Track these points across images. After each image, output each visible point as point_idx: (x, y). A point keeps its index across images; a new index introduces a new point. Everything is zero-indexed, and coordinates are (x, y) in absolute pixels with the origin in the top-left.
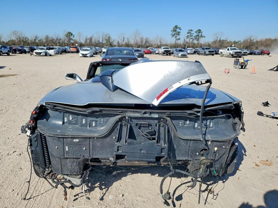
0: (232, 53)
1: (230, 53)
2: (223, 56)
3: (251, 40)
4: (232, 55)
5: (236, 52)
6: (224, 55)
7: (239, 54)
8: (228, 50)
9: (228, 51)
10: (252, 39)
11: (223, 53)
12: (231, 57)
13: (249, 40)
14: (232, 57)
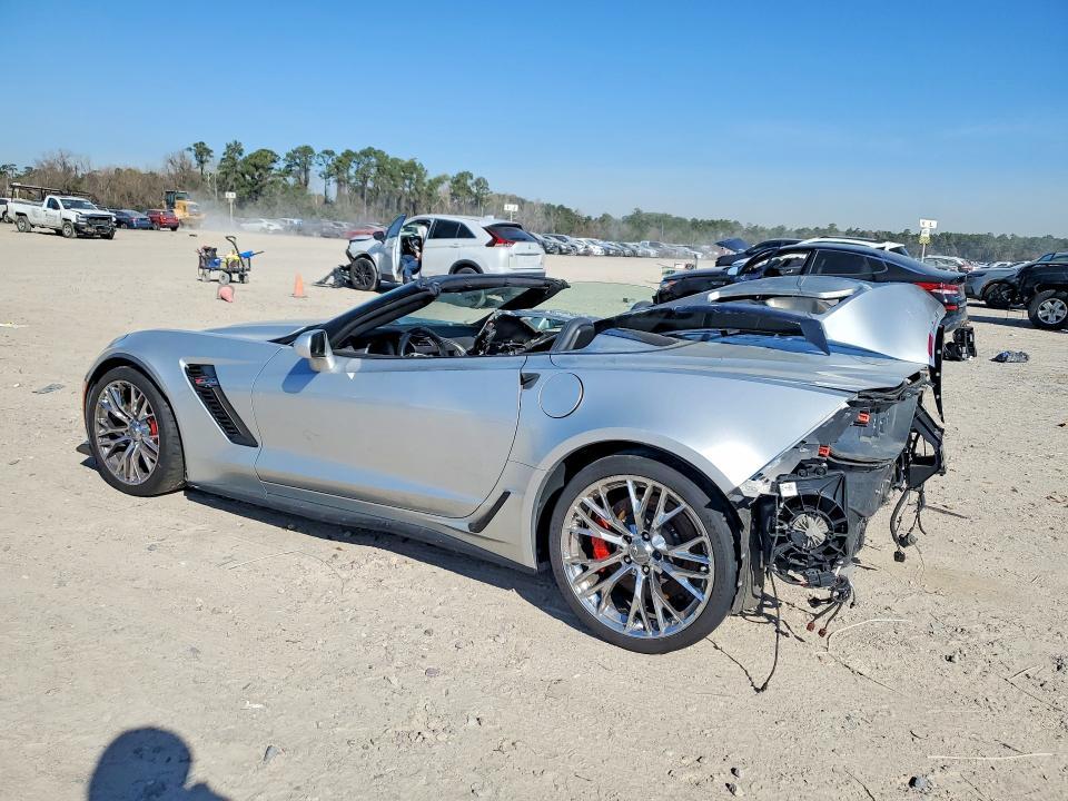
0: (74, 220)
1: (65, 220)
2: (33, 230)
3: (68, 170)
4: (77, 228)
5: (91, 218)
6: (33, 226)
7: (103, 224)
8: (53, 205)
9: (51, 211)
10: (71, 162)
11: (32, 219)
12: (75, 235)
13: (59, 169)
14: (78, 237)
